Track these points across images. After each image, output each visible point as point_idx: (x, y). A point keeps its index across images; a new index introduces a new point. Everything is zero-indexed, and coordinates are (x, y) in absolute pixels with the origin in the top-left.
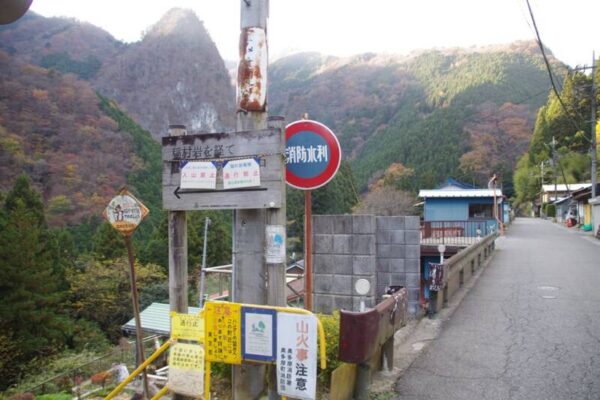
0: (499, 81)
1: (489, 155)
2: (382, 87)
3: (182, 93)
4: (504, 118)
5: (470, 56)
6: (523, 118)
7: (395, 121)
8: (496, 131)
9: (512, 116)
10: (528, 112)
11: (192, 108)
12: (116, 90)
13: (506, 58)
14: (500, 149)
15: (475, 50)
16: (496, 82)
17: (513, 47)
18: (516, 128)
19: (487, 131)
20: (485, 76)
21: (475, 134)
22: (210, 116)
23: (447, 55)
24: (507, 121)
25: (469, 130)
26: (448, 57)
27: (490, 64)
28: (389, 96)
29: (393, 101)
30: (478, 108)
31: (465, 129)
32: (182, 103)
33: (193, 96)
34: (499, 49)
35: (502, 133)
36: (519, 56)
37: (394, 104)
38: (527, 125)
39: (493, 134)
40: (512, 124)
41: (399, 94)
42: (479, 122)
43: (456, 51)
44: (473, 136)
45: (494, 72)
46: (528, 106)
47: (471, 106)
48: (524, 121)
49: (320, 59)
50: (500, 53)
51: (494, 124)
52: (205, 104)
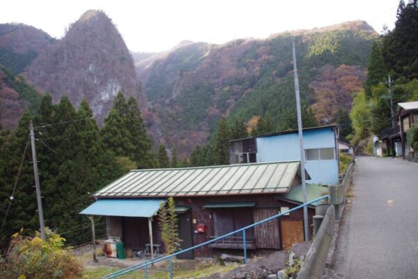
0: (335, 49)
1: (330, 105)
2: (249, 62)
3: (93, 72)
4: (340, 76)
5: (313, 35)
6: (356, 75)
7: (258, 86)
8: (335, 86)
9: (348, 75)
10: (359, 71)
11: (101, 84)
12: (42, 72)
13: (340, 34)
14: (339, 100)
15: (316, 31)
16: (332, 51)
17: (344, 26)
18: (350, 83)
19: (328, 86)
20: (325, 47)
21: (318, 90)
22: (116, 89)
23: (295, 35)
24: (343, 78)
25: (313, 87)
26: (296, 37)
27: (327, 38)
28: (254, 68)
29: (257, 71)
30: (320, 70)
31: (310, 86)
32: (93, 80)
33: (102, 74)
34: (333, 29)
35: (339, 87)
36: (349, 32)
37: (258, 74)
38: (359, 80)
39: (332, 89)
40: (347, 81)
41: (261, 66)
42: (321, 81)
43: (302, 33)
44: (316, 91)
45: (331, 43)
46: (359, 66)
47: (314, 68)
48: (357, 78)
49: (207, 47)
50: (335, 31)
51: (333, 81)
52: (111, 80)
